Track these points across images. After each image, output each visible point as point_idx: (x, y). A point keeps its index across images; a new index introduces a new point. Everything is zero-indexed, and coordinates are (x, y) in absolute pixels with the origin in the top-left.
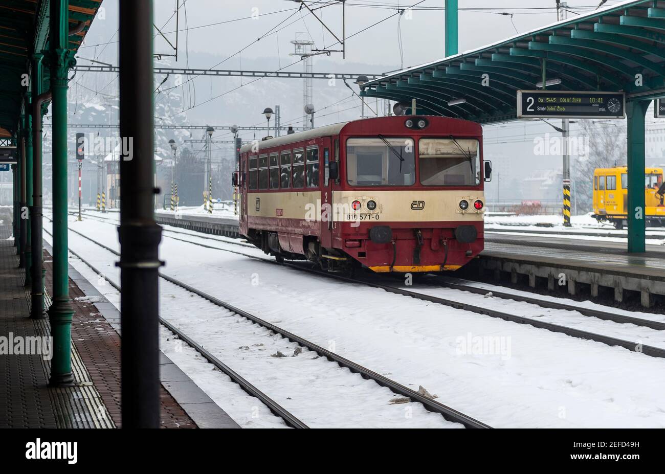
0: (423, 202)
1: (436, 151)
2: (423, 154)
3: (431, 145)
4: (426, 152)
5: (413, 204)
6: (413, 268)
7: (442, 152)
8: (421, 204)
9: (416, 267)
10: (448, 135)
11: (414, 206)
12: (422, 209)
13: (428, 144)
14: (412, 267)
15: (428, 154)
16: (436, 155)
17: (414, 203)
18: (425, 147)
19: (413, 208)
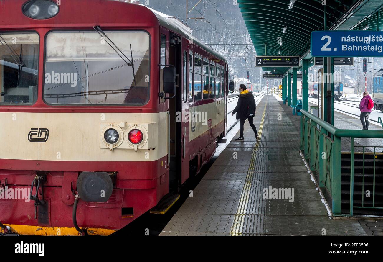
0: (46, 131)
1: (78, 51)
2: (55, 56)
3: (68, 42)
4: (60, 53)
5: (30, 134)
6: (38, 230)
7: (88, 53)
8: (43, 134)
9: (44, 228)
10: (94, 25)
11: (34, 136)
12: (45, 140)
13: (64, 41)
14: (38, 227)
15: (63, 56)
16: (78, 57)
17: (33, 131)
18: (59, 45)
19: (30, 139)
